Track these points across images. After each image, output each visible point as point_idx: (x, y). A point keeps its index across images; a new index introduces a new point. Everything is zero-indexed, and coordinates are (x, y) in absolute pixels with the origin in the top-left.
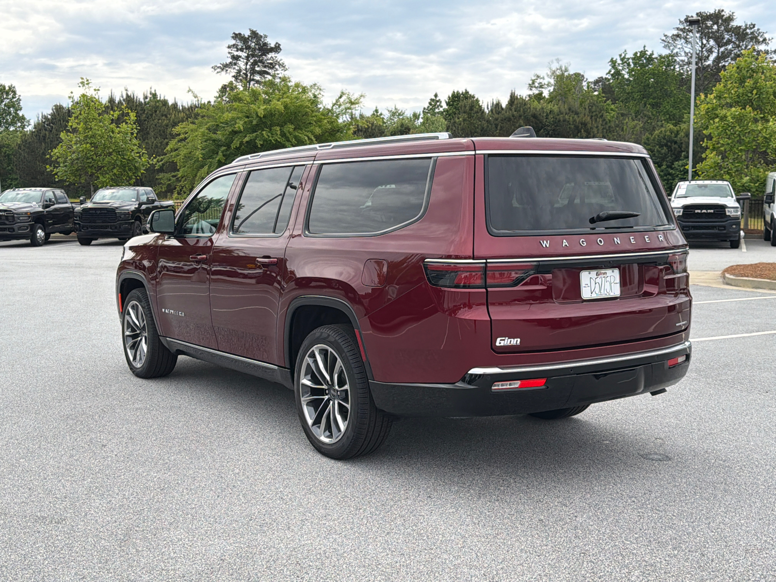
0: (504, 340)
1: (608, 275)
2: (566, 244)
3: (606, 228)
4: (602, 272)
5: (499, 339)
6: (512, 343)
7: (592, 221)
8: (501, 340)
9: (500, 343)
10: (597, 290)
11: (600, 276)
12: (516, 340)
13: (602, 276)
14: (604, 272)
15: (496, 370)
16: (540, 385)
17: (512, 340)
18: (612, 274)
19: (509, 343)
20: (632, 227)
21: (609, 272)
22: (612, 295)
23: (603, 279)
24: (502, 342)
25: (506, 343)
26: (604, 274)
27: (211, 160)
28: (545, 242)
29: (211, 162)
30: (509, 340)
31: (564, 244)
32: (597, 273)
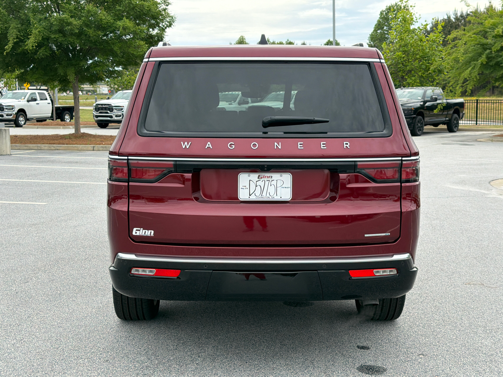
0: (139, 230)
1: (273, 179)
2: (210, 146)
3: (285, 133)
4: (266, 175)
5: (135, 229)
6: (146, 233)
7: (266, 125)
8: (137, 230)
9: (136, 233)
10: (258, 192)
11: (263, 179)
12: (150, 231)
13: (266, 179)
14: (268, 175)
15: (132, 257)
16: (172, 275)
17: (147, 231)
18: (281, 178)
19: (143, 233)
20: (326, 133)
21: (276, 176)
22: (277, 198)
23: (267, 182)
24: (138, 232)
25: (141, 233)
26: (268, 177)
27: (475, 62)
28: (186, 143)
29: (475, 64)
30: (144, 231)
31: (207, 146)
32: (259, 176)
